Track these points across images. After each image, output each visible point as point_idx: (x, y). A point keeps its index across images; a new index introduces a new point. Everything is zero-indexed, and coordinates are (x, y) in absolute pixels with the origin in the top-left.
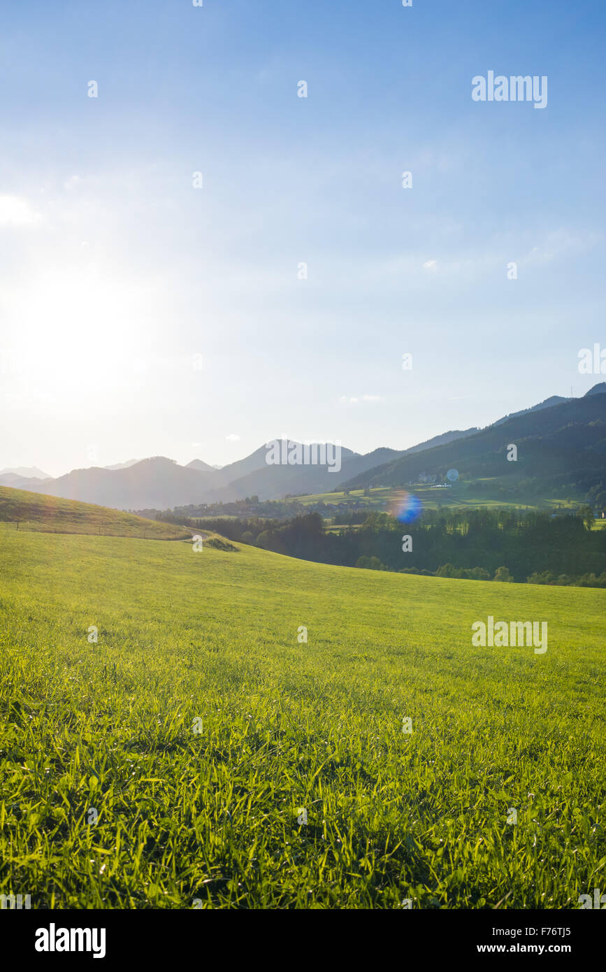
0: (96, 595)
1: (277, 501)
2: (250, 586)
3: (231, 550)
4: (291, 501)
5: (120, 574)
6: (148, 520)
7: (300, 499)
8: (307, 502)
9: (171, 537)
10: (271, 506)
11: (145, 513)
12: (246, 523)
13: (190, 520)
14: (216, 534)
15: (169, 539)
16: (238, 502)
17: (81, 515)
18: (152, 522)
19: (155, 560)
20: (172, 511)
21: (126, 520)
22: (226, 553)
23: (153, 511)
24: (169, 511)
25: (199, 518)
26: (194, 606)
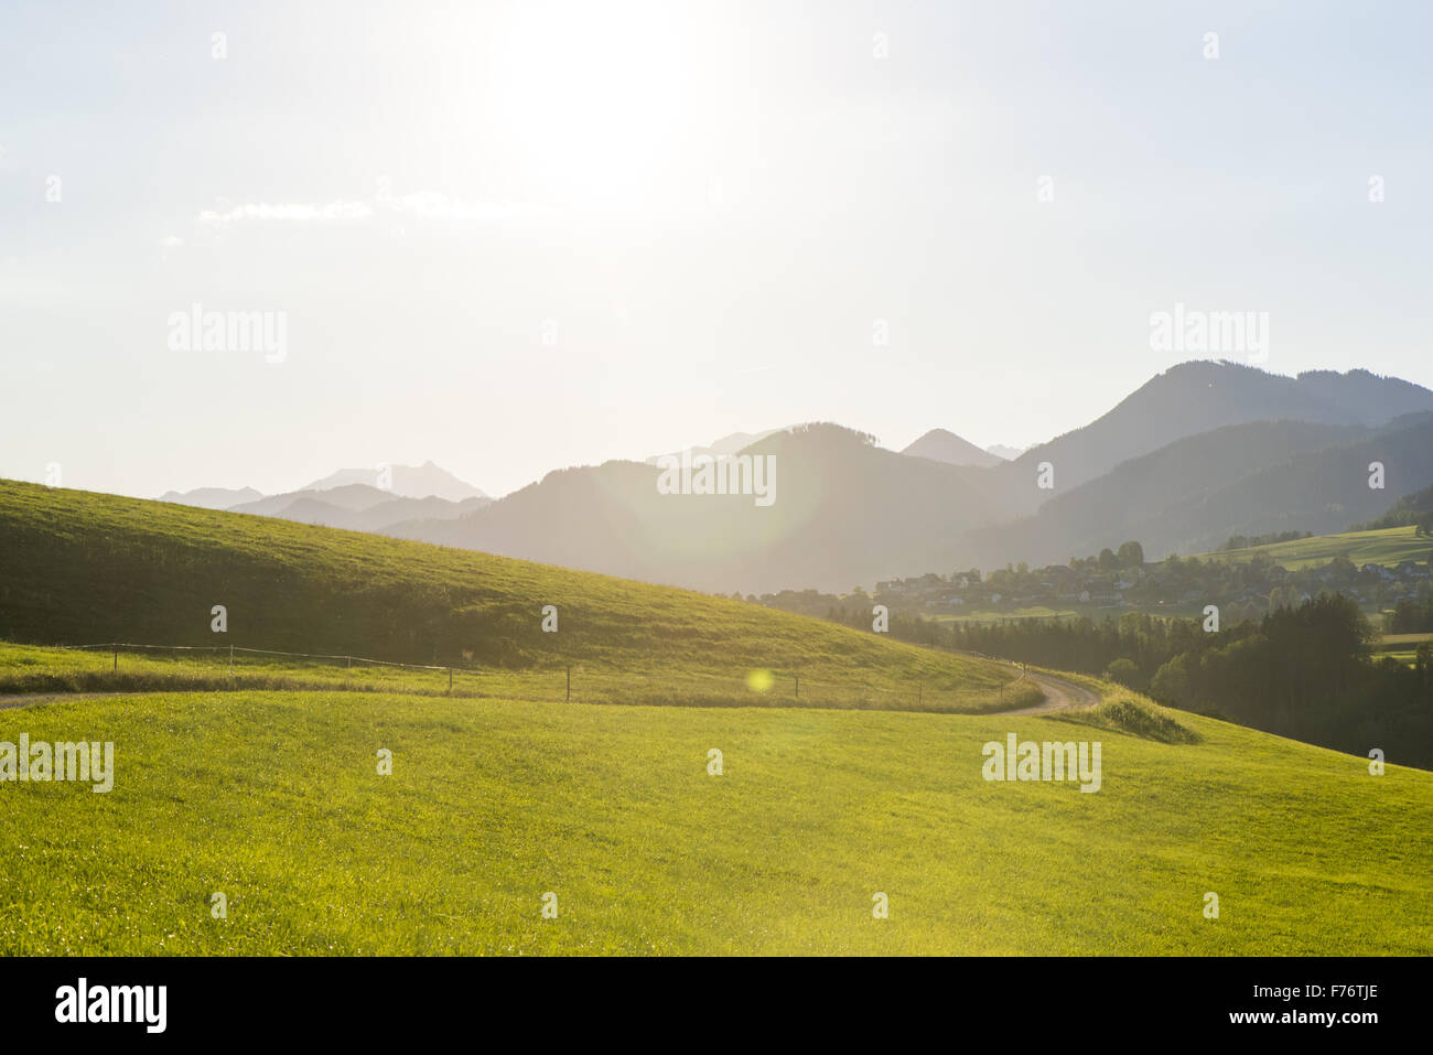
1: (1202, 557)
4: (1246, 556)
7: (1275, 550)
8: (1293, 559)
16: (1079, 565)
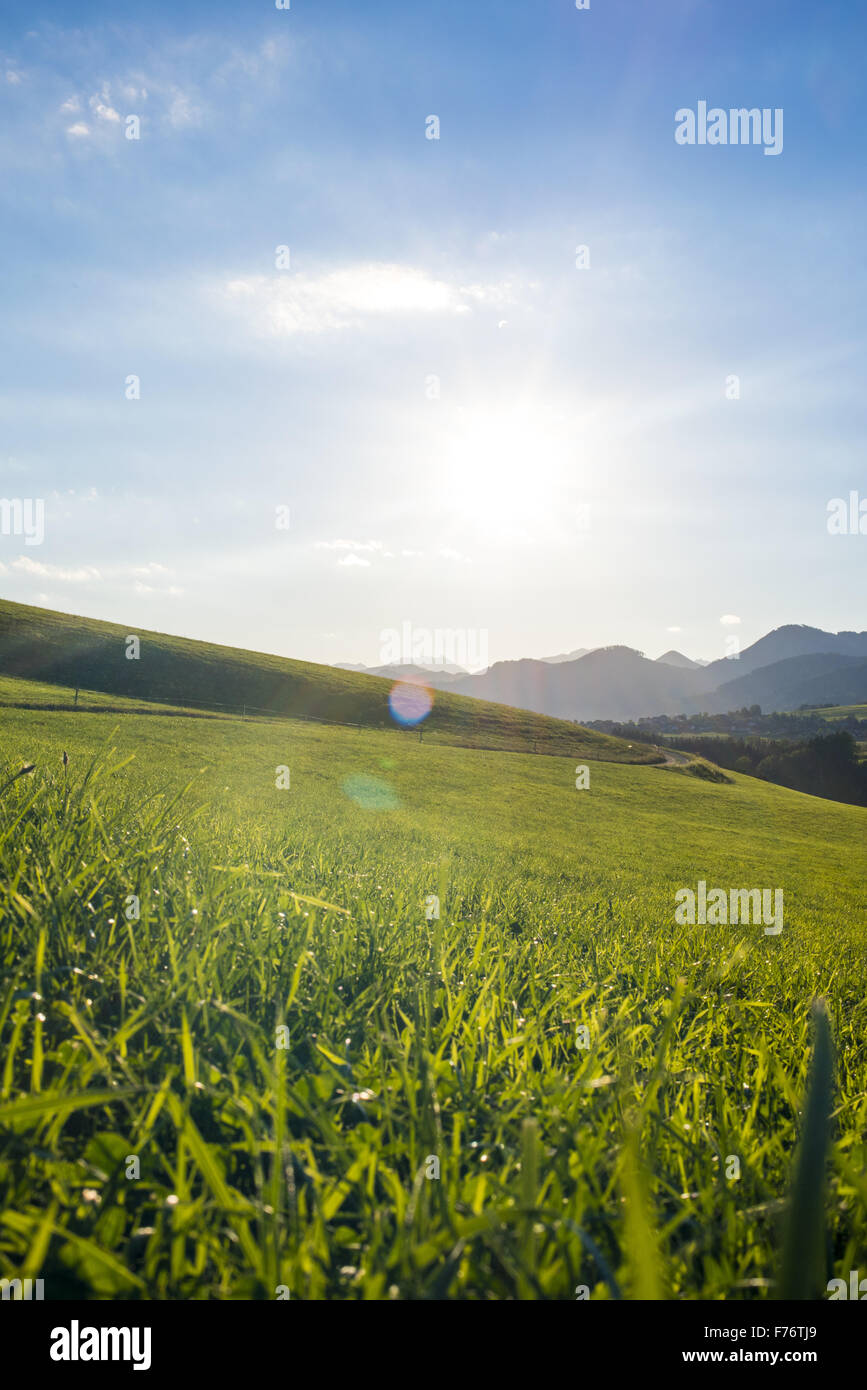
0: (534, 834)
1: (788, 713)
2: (750, 832)
3: (722, 782)
4: (808, 714)
5: (566, 808)
6: (603, 735)
7: (822, 711)
8: (831, 716)
9: (635, 760)
10: (779, 720)
11: (597, 725)
12: (743, 744)
13: (661, 738)
14: (700, 758)
15: (632, 763)
16: (732, 714)
17: (508, 724)
18: (609, 737)
19: (614, 791)
20: (636, 724)
21: (571, 734)
22: (714, 785)
23: (609, 723)
24: (631, 724)
25: (674, 736)
26: (673, 854)
